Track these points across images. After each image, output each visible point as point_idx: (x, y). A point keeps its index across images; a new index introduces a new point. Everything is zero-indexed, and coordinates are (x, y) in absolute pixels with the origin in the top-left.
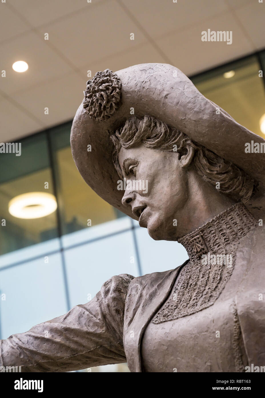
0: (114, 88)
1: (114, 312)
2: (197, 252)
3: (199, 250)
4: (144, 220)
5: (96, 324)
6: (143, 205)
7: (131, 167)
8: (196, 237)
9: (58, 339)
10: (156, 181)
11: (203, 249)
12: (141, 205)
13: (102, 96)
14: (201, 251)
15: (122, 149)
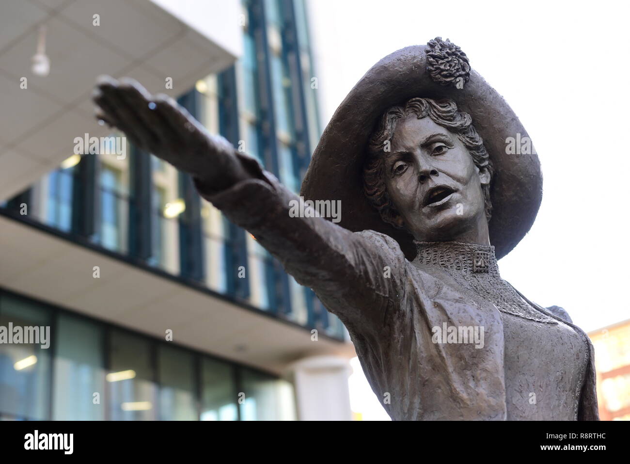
2: (480, 266)
3: (483, 265)
4: (450, 203)
6: (454, 189)
7: (437, 145)
8: (485, 252)
10: (472, 178)
11: (487, 267)
12: (452, 187)
14: (484, 267)
15: (427, 119)
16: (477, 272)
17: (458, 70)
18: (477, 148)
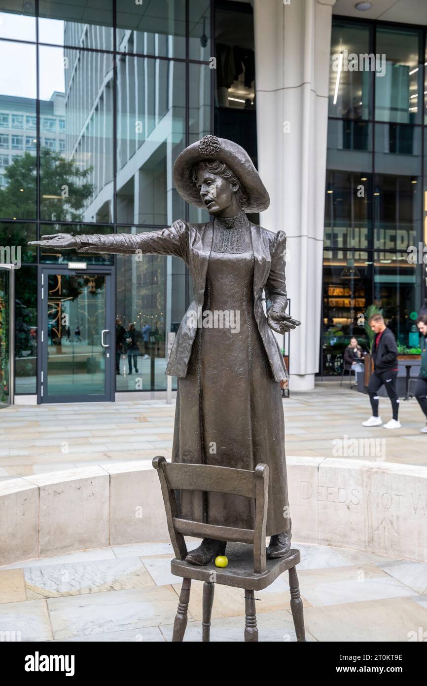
0: (219, 148)
1: (184, 238)
4: (211, 206)
5: (176, 240)
6: (212, 200)
7: (209, 181)
8: (230, 221)
9: (161, 242)
13: (213, 149)
15: (206, 171)
16: (228, 228)
17: (210, 152)
18: (230, 178)
